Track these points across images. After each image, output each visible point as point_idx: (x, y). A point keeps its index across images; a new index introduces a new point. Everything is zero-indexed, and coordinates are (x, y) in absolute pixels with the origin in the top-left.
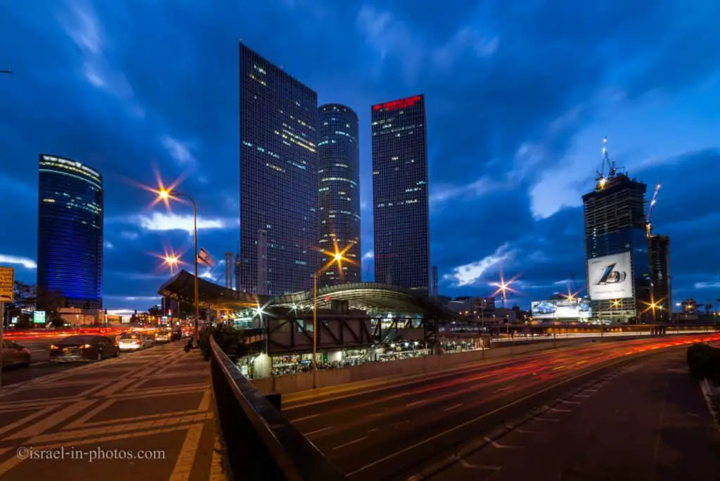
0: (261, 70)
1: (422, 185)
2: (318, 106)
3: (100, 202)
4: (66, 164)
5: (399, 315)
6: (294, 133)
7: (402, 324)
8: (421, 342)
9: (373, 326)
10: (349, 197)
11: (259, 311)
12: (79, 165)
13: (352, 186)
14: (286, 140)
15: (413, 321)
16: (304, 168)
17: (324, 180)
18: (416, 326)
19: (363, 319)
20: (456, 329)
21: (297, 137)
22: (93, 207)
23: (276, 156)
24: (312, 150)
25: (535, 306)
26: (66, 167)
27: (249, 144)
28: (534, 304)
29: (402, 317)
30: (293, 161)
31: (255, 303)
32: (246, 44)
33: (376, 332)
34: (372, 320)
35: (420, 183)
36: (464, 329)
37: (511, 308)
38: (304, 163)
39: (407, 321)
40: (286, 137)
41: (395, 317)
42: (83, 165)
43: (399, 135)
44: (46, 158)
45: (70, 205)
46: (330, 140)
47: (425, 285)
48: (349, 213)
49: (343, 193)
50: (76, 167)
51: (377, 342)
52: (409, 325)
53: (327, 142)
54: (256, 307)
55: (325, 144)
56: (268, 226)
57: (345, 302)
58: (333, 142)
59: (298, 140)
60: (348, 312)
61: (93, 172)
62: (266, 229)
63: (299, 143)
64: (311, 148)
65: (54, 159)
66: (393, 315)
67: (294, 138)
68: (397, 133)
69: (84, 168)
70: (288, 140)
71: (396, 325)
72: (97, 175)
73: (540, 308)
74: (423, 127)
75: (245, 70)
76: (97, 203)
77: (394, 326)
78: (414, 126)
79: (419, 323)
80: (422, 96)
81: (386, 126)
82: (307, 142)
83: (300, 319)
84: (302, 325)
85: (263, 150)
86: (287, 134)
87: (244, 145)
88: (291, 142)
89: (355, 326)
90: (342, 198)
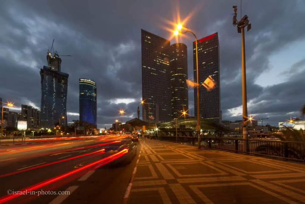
0: (149, 37)
1: (217, 73)
2: (171, 45)
3: (96, 92)
4: (86, 81)
5: (206, 130)
6: (161, 59)
7: (206, 133)
8: (215, 141)
9: (194, 134)
10: (183, 81)
11: (157, 129)
12: (90, 80)
13: (184, 76)
14: (158, 62)
15: (211, 132)
16: (165, 72)
17: (173, 75)
18: (212, 134)
19: (191, 132)
20: (233, 136)
21: (162, 60)
22: (94, 94)
23: (154, 69)
24: (168, 64)
25: (281, 124)
26: (86, 82)
27: (145, 67)
28: (280, 123)
29: (207, 131)
30: (161, 70)
31: (155, 127)
32: (144, 29)
33: (196, 136)
34: (194, 132)
35: (216, 72)
36: (237, 136)
37: (265, 126)
38: (165, 70)
39: (208, 132)
40: (158, 61)
41: (203, 131)
42: (91, 80)
43: (206, 52)
44: (81, 80)
45: (88, 94)
46: (175, 59)
47: (218, 117)
48: (183, 88)
49: (180, 80)
50: (89, 81)
51: (196, 140)
52: (209, 134)
53: (174, 60)
54: (156, 128)
55: (173, 61)
56: (152, 97)
57: (184, 126)
58: (176, 59)
59: (162, 62)
60: (185, 129)
61: (93, 82)
62: (151, 98)
63: (163, 63)
64: (167, 63)
65: (83, 80)
66: (202, 130)
67: (161, 61)
68: (205, 52)
69: (92, 81)
70: (159, 62)
71: (204, 134)
72: (95, 83)
73: (284, 126)
74: (217, 47)
75: (143, 38)
76: (95, 93)
77: (203, 134)
78: (213, 47)
79: (214, 133)
80: (217, 33)
81: (200, 50)
82: (166, 62)
83: (169, 132)
84: (170, 134)
85: (150, 68)
86: (158, 60)
87: (143, 67)
88: (160, 63)
89: (188, 134)
90: (180, 82)
